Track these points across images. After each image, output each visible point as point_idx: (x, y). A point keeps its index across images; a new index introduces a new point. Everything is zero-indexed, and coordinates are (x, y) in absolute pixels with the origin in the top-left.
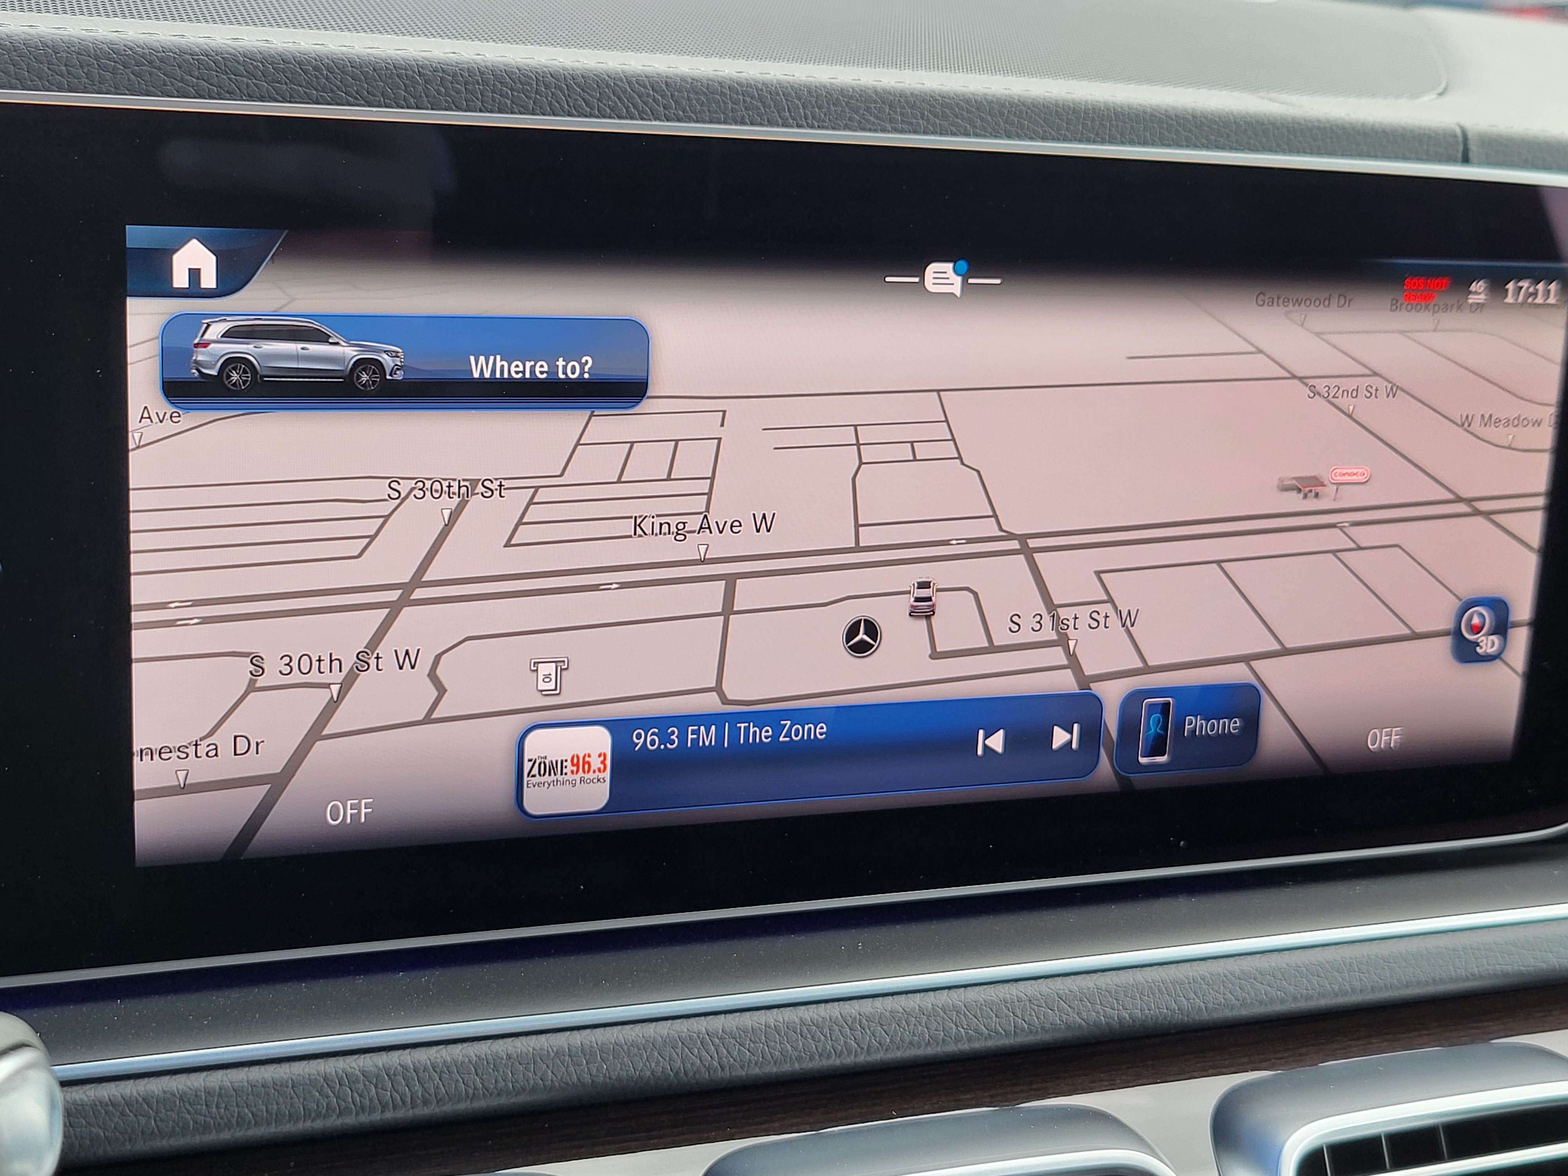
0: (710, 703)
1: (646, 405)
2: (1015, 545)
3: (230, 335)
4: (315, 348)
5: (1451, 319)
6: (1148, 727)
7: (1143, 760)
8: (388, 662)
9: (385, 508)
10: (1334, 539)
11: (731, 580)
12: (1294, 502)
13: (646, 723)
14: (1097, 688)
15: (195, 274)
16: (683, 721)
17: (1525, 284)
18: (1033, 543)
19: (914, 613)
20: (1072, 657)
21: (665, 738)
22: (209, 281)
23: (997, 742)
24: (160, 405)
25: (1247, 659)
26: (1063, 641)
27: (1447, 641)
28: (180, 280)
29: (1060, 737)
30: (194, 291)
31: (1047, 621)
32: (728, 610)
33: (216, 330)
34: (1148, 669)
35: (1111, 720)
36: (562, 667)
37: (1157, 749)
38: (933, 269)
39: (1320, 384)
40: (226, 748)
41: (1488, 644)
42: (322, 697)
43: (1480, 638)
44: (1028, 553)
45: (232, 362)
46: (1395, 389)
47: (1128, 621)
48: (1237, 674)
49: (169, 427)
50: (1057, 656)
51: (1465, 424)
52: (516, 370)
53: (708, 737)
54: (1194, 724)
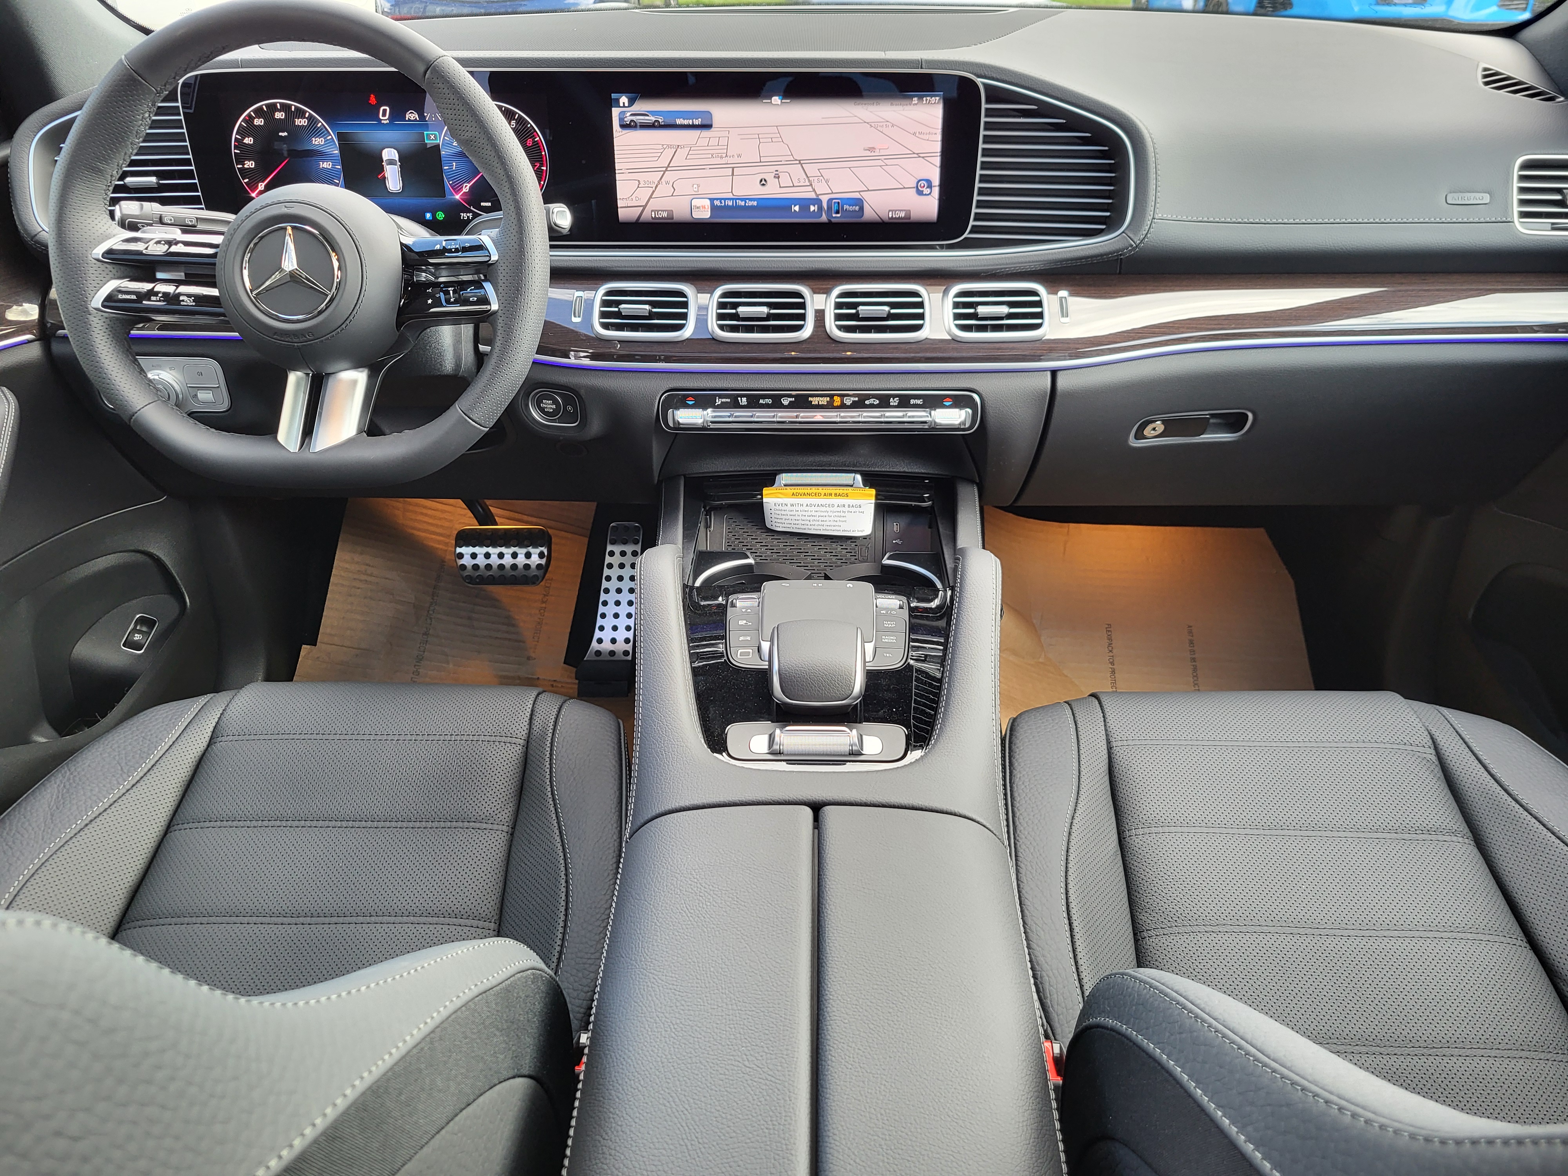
0: (730, 196)
1: (712, 129)
2: (798, 162)
3: (632, 115)
4: (647, 118)
5: (906, 108)
6: (835, 208)
7: (834, 215)
8: (664, 183)
9: (662, 151)
10: (880, 163)
11: (733, 168)
12: (868, 153)
13: (717, 199)
14: (820, 197)
15: (624, 103)
16: (725, 199)
17: (928, 98)
18: (802, 162)
19: (775, 177)
20: (814, 190)
21: (721, 203)
22: (626, 105)
23: (797, 208)
24: (619, 129)
25: (859, 192)
26: (811, 185)
27: (915, 189)
28: (621, 105)
29: (812, 208)
30: (624, 106)
31: (807, 180)
32: (733, 174)
33: (629, 114)
34: (832, 193)
35: (825, 205)
36: (698, 186)
37: (837, 212)
38: (774, 98)
39: (873, 125)
40: (634, 199)
41: (926, 191)
42: (651, 190)
43: (924, 189)
44: (801, 164)
45: (632, 121)
46: (893, 125)
47: (827, 181)
48: (857, 195)
49: (621, 134)
50: (810, 189)
51: (914, 134)
52: (686, 122)
53: (730, 203)
54: (846, 207)
